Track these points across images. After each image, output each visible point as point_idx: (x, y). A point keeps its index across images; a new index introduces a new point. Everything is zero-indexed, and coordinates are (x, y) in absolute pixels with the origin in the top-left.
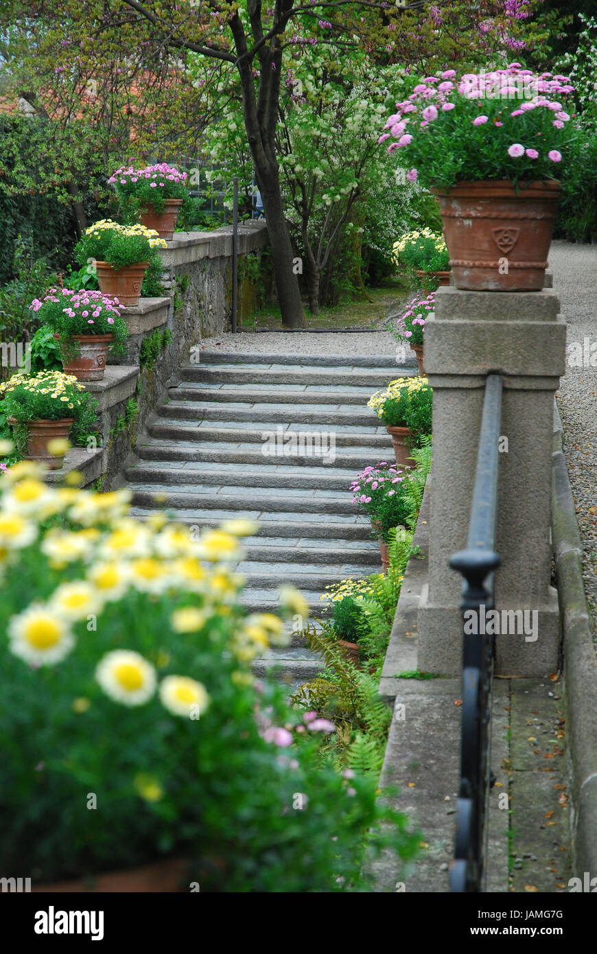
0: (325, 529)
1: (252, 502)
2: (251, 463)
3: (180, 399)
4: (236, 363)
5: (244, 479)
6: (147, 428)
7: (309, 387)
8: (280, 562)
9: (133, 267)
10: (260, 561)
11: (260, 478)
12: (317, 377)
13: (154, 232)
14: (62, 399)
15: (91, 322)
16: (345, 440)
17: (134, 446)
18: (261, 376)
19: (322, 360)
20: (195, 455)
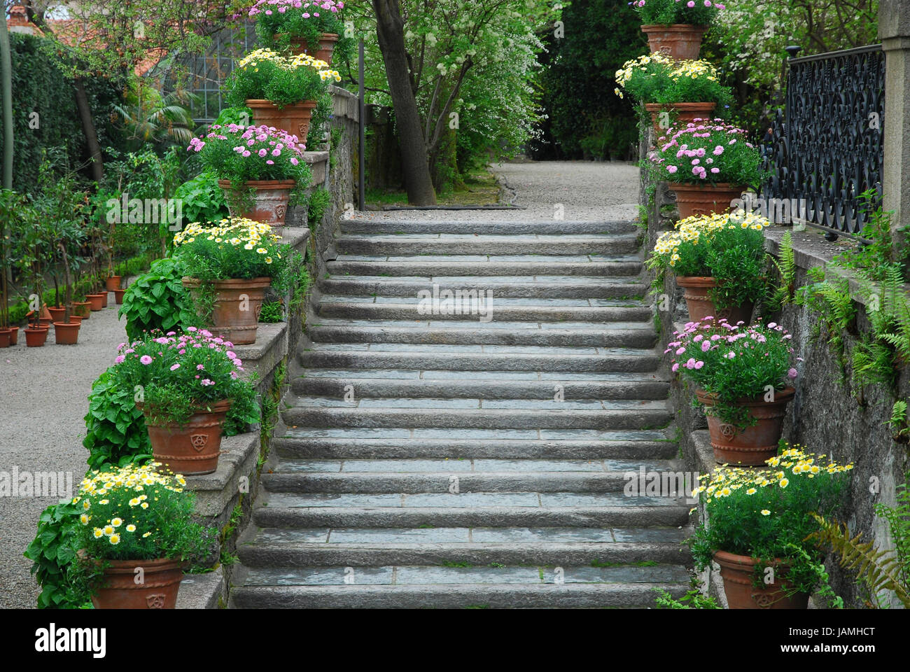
0: (568, 418)
1: (467, 388)
2: (449, 343)
3: (341, 274)
4: (397, 233)
5: (448, 361)
6: (313, 306)
7: (491, 258)
8: (523, 458)
9: (300, 106)
10: (497, 458)
11: (468, 360)
12: (499, 245)
13: (323, 63)
14: (260, 251)
15: (270, 162)
16: (555, 314)
17: (304, 326)
18: (432, 246)
19: (499, 227)
20: (379, 335)
